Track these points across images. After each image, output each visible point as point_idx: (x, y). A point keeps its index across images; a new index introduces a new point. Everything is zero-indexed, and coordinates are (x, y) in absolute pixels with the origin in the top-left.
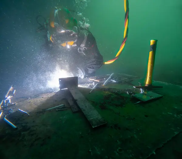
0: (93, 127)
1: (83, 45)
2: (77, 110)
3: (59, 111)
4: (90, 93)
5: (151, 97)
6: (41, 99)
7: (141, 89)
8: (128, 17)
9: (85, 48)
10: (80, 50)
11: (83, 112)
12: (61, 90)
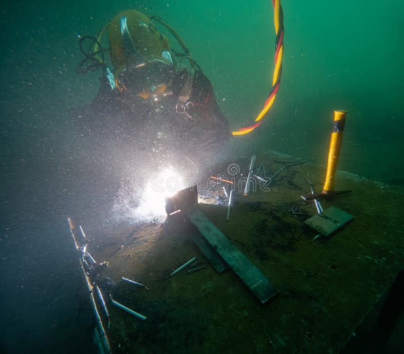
0: (263, 302)
1: (185, 98)
2: (224, 269)
3: (192, 272)
4: (228, 221)
5: (335, 222)
6: (146, 247)
7: (315, 200)
8: (282, 43)
9: (190, 105)
10: (181, 110)
11: (237, 273)
12: (169, 216)
